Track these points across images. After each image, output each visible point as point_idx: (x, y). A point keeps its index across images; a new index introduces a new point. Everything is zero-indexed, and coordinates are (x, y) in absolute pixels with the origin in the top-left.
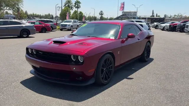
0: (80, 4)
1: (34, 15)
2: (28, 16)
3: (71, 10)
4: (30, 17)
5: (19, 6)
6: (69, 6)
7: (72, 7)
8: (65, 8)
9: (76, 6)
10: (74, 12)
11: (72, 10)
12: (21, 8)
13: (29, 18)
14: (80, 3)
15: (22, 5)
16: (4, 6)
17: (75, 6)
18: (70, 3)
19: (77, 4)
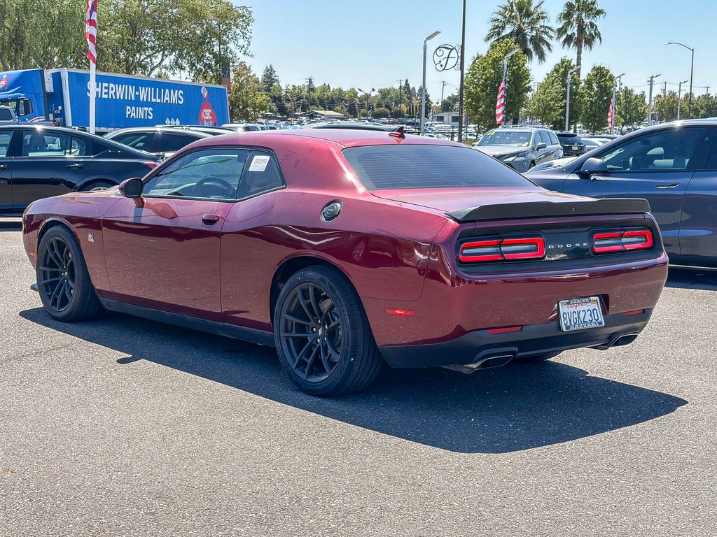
0: (599, 22)
1: (316, 95)
2: (277, 99)
3: (535, 57)
4: (288, 105)
5: (231, 46)
6: (519, 35)
7: (542, 40)
8: (493, 47)
9: (573, 30)
10: (556, 70)
11: (542, 56)
12: (240, 55)
13: (282, 110)
14: (599, 12)
15: (241, 42)
16: (152, 48)
17: (561, 31)
18: (528, 14)
19: (580, 21)
